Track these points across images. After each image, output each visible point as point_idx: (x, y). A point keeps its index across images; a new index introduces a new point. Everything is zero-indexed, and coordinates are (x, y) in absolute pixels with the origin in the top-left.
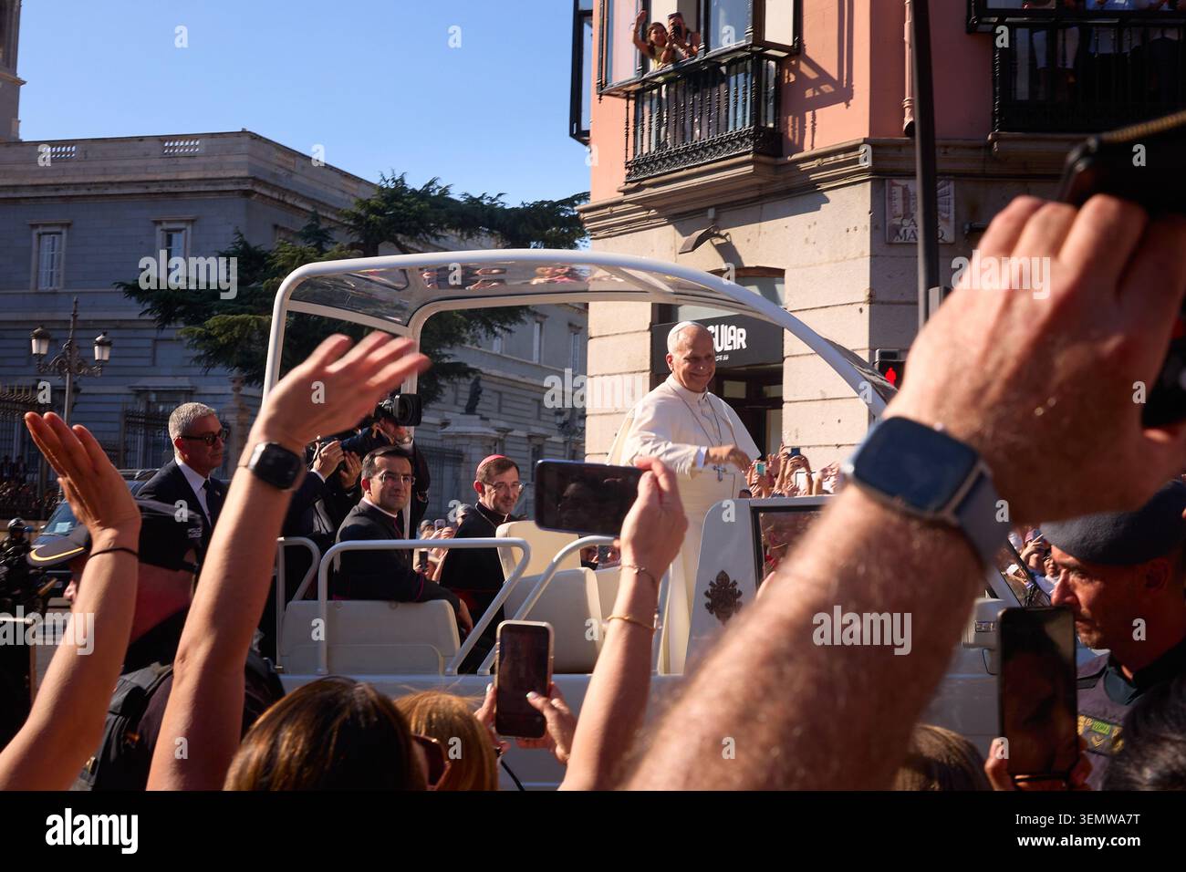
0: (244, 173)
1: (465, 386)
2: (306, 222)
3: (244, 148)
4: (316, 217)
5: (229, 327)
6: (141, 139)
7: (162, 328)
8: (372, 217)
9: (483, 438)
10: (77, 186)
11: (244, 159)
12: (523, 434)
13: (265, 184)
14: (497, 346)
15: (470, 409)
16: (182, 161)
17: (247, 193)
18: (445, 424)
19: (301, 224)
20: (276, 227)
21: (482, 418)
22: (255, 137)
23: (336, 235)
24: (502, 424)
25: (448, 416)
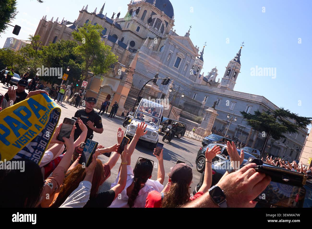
0: (261, 102)
1: (284, 139)
2: (268, 110)
3: (262, 98)
4: (269, 110)
5: (253, 121)
6: (249, 94)
7: (244, 119)
8: (278, 112)
9: (284, 147)
10: (239, 98)
11: (262, 100)
12: (290, 148)
13: (263, 104)
14: (290, 135)
15: (283, 143)
16: (253, 98)
17: (261, 104)
18: (279, 143)
19: (267, 110)
20: (263, 110)
21: (285, 144)
22: (264, 97)
23: (271, 113)
24: (288, 146)
25: (280, 142)
